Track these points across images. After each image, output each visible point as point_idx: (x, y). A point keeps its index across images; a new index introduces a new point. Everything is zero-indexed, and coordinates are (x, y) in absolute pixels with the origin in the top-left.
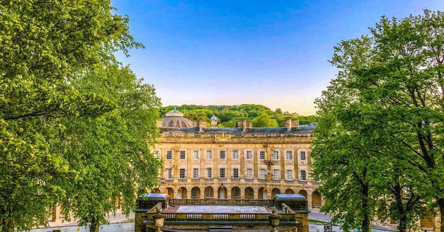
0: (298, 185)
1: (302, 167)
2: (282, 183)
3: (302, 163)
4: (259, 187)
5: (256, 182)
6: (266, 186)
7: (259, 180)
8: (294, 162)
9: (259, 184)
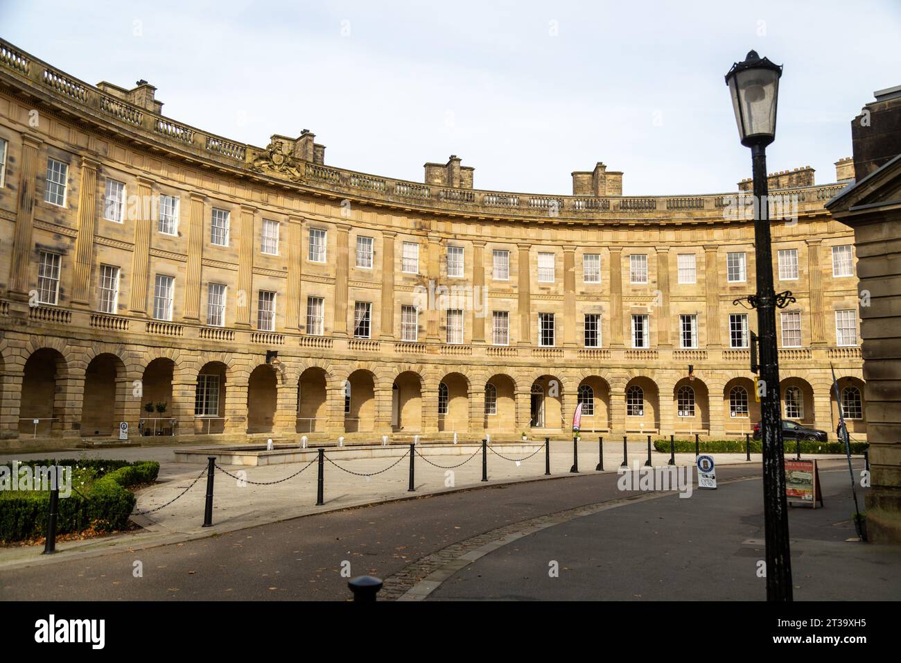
0: (531, 360)
1: (545, 302)
2: (479, 354)
3: (543, 289)
4: (396, 372)
5: (387, 350)
6: (421, 368)
7: (397, 343)
8: (519, 286)
9: (399, 361)
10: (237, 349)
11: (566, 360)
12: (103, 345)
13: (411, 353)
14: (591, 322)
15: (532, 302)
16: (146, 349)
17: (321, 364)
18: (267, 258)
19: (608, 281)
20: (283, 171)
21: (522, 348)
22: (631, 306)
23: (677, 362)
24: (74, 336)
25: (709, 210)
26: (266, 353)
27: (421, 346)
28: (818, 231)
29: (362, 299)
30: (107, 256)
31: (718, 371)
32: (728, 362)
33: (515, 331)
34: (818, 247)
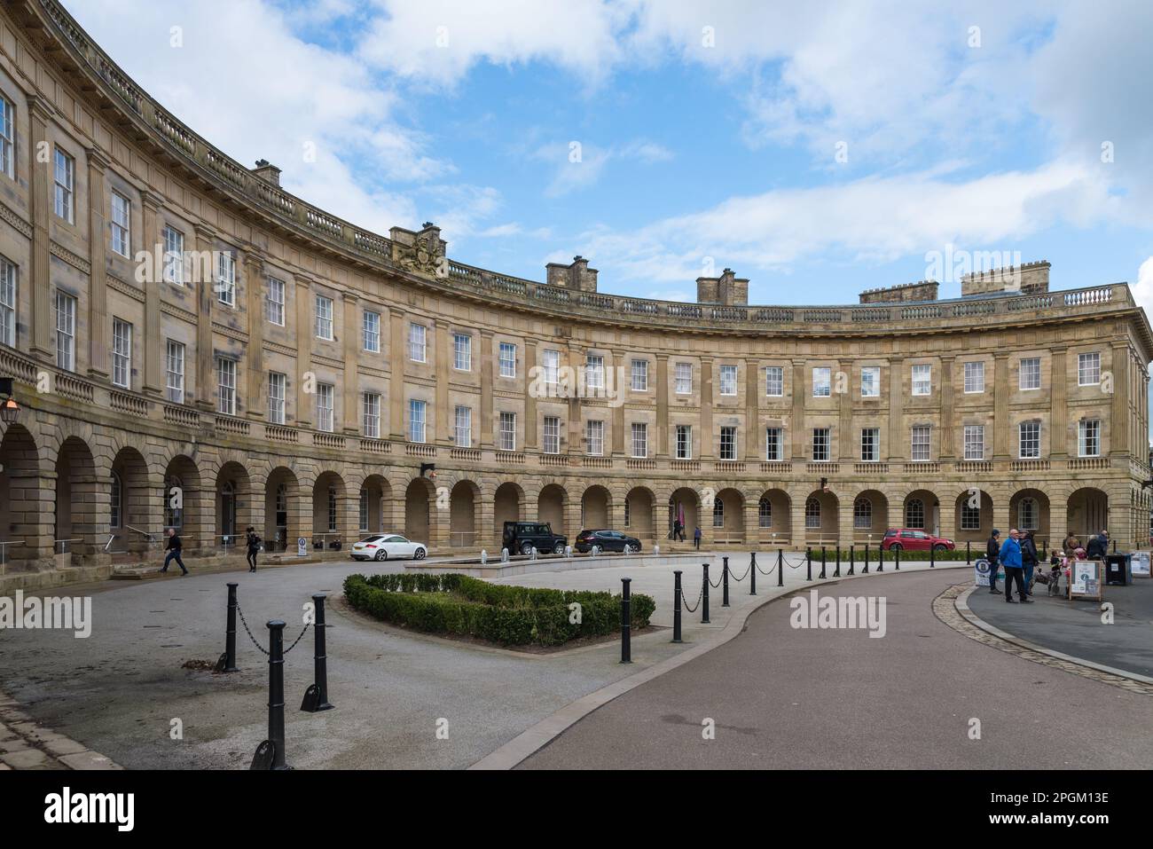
0: (669, 472)
1: (682, 414)
2: (619, 466)
3: (681, 400)
4: (541, 485)
5: (532, 463)
6: (565, 480)
7: (542, 456)
8: (658, 397)
9: (543, 474)
10: (395, 461)
11: (703, 473)
12: (278, 458)
13: (554, 466)
14: (727, 434)
15: (670, 414)
16: (314, 462)
17: (471, 476)
18: (417, 365)
19: (745, 394)
20: (429, 270)
21: (662, 460)
22: (766, 419)
23: (810, 474)
24: (254, 448)
25: (846, 324)
26: (420, 466)
27: (563, 458)
28: (953, 347)
29: (506, 409)
30: (274, 362)
31: (850, 484)
32: (859, 474)
33: (653, 444)
34: (952, 364)
